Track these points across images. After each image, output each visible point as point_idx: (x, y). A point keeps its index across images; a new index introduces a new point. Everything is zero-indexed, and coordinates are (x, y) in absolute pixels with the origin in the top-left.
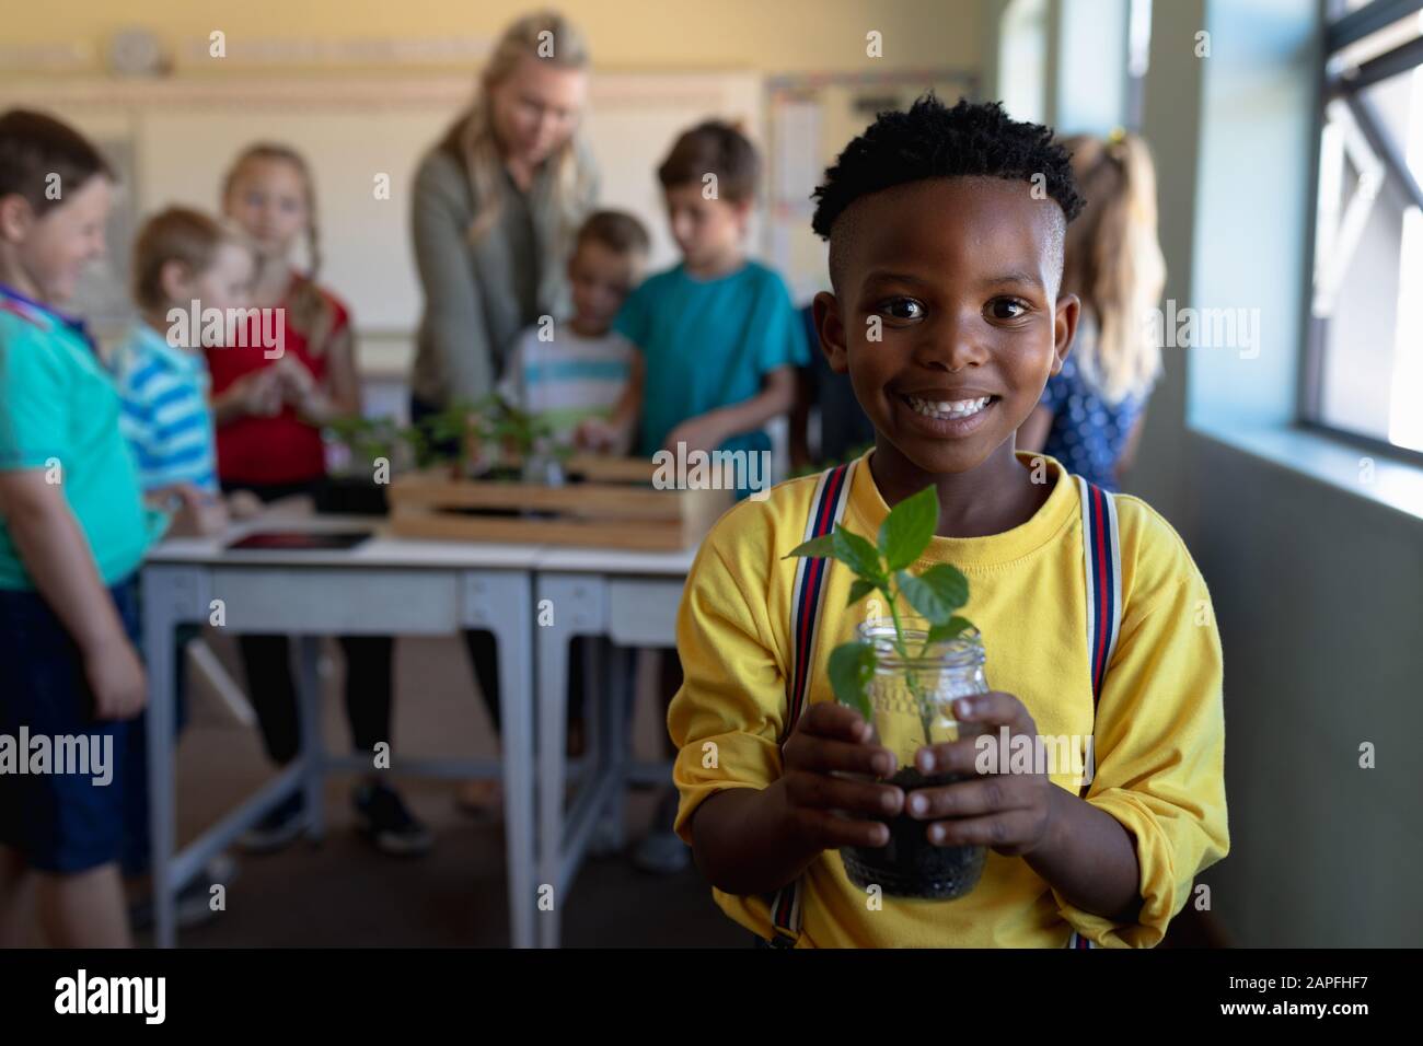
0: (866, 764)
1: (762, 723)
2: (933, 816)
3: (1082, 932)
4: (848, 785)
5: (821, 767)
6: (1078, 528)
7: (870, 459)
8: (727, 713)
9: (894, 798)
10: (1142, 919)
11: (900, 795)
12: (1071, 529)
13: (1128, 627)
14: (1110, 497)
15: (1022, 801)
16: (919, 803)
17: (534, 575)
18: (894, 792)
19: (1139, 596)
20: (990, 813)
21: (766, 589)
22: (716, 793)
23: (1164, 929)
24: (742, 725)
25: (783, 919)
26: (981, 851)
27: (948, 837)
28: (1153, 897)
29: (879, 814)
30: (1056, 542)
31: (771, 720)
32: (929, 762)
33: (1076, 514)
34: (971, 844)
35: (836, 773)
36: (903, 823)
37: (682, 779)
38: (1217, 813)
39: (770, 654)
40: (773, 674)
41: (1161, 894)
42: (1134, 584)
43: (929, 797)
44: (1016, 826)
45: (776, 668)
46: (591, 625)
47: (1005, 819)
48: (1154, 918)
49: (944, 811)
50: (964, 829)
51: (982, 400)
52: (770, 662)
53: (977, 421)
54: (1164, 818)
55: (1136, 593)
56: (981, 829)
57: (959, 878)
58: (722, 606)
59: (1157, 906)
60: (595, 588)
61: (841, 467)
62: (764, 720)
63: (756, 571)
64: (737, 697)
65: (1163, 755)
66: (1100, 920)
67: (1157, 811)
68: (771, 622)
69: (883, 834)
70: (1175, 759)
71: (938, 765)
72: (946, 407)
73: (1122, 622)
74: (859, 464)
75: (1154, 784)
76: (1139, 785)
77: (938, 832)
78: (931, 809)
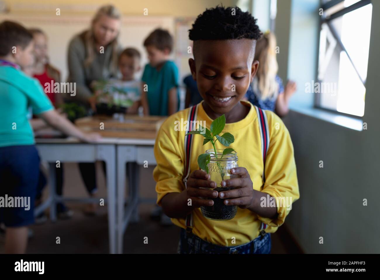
0: (208, 185)
1: (178, 176)
2: (226, 198)
3: (264, 223)
4: (204, 191)
5: (197, 186)
6: (257, 120)
7: (203, 104)
8: (169, 174)
9: (216, 194)
10: (279, 218)
11: (217, 193)
12: (255, 120)
13: (272, 144)
14: (264, 111)
15: (247, 194)
16: (222, 195)
17: (116, 145)
18: (216, 192)
19: (274, 136)
20: (239, 197)
21: (178, 140)
22: (168, 194)
23: (284, 220)
24: (174, 176)
25: (188, 224)
26: (236, 207)
27: (229, 203)
28: (280, 213)
29: (211, 197)
30: (252, 123)
31: (180, 174)
32: (225, 184)
33: (256, 116)
34: (235, 205)
35: (200, 188)
36: (218, 200)
37: (158, 190)
38: (296, 188)
39: (179, 157)
40: (180, 162)
41: (282, 212)
42: (272, 133)
43: (224, 193)
44: (246, 200)
45: (181, 161)
46: (132, 159)
47: (243, 198)
48: (281, 218)
49: (228, 197)
50: (233, 201)
51: (230, 97)
52: (179, 159)
53: (229, 102)
54: (282, 193)
55: (273, 135)
56: (237, 201)
57: (231, 214)
58: (167, 145)
59: (282, 215)
60: (133, 149)
61: (195, 106)
62: (179, 175)
63: (175, 135)
64: (172, 169)
65: (281, 176)
66: (268, 219)
67: (281, 191)
68: (179, 149)
69: (212, 202)
70: (284, 176)
71: (227, 185)
72: (221, 99)
73: (270, 142)
74: (199, 106)
75: (279, 183)
76: (276, 184)
77: (227, 202)
78: (225, 196)
